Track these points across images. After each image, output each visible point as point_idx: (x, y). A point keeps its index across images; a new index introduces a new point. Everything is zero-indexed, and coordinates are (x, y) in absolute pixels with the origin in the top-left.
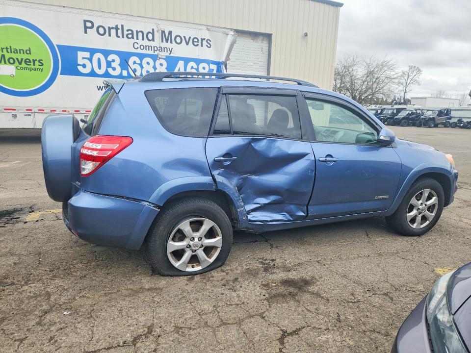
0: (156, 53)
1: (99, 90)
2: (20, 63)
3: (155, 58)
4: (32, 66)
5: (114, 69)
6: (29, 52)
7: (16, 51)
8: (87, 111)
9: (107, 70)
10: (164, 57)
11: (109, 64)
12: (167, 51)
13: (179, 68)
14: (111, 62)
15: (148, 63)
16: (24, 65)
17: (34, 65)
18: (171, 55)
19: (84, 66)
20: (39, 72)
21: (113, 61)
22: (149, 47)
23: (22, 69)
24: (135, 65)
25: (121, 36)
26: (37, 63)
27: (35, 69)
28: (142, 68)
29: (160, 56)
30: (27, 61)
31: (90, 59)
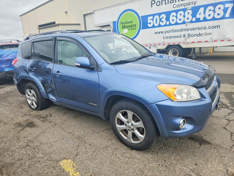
0: (186, 7)
1: (155, 34)
2: (129, 28)
3: (184, 10)
4: (133, 28)
5: (163, 22)
6: (132, 22)
7: (128, 23)
8: (150, 45)
9: (159, 23)
10: (191, 8)
11: (160, 20)
12: (193, 4)
13: (200, 13)
14: (161, 19)
15: (181, 14)
16: (130, 28)
17: (133, 27)
18: (196, 5)
19: (150, 23)
20: (134, 30)
21: (163, 18)
22: (182, 4)
23: (130, 29)
24: (173, 17)
25: (167, 3)
26: (134, 26)
27: (133, 29)
28: (177, 18)
29: (187, 9)
30: (131, 26)
31: (153, 20)
